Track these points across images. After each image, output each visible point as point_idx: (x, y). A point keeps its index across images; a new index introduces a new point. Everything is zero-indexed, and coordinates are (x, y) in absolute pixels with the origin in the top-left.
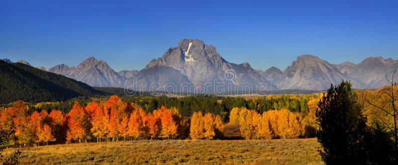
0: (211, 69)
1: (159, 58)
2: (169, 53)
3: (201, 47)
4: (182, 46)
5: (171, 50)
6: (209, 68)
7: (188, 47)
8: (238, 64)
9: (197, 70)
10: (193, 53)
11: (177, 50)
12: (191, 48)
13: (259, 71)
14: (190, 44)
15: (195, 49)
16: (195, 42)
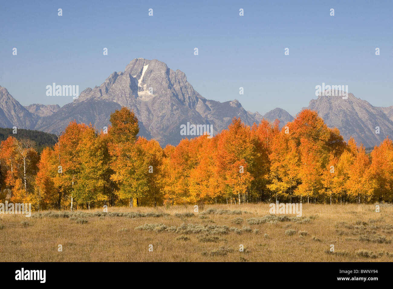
0: (177, 109)
1: (96, 87)
2: (113, 80)
3: (163, 72)
4: (131, 71)
5: (116, 75)
6: (175, 107)
7: (141, 72)
8: (221, 102)
9: (154, 110)
10: (149, 82)
11: (124, 77)
12: (147, 73)
13: (255, 115)
14: (146, 68)
15: (152, 75)
16: (153, 64)
